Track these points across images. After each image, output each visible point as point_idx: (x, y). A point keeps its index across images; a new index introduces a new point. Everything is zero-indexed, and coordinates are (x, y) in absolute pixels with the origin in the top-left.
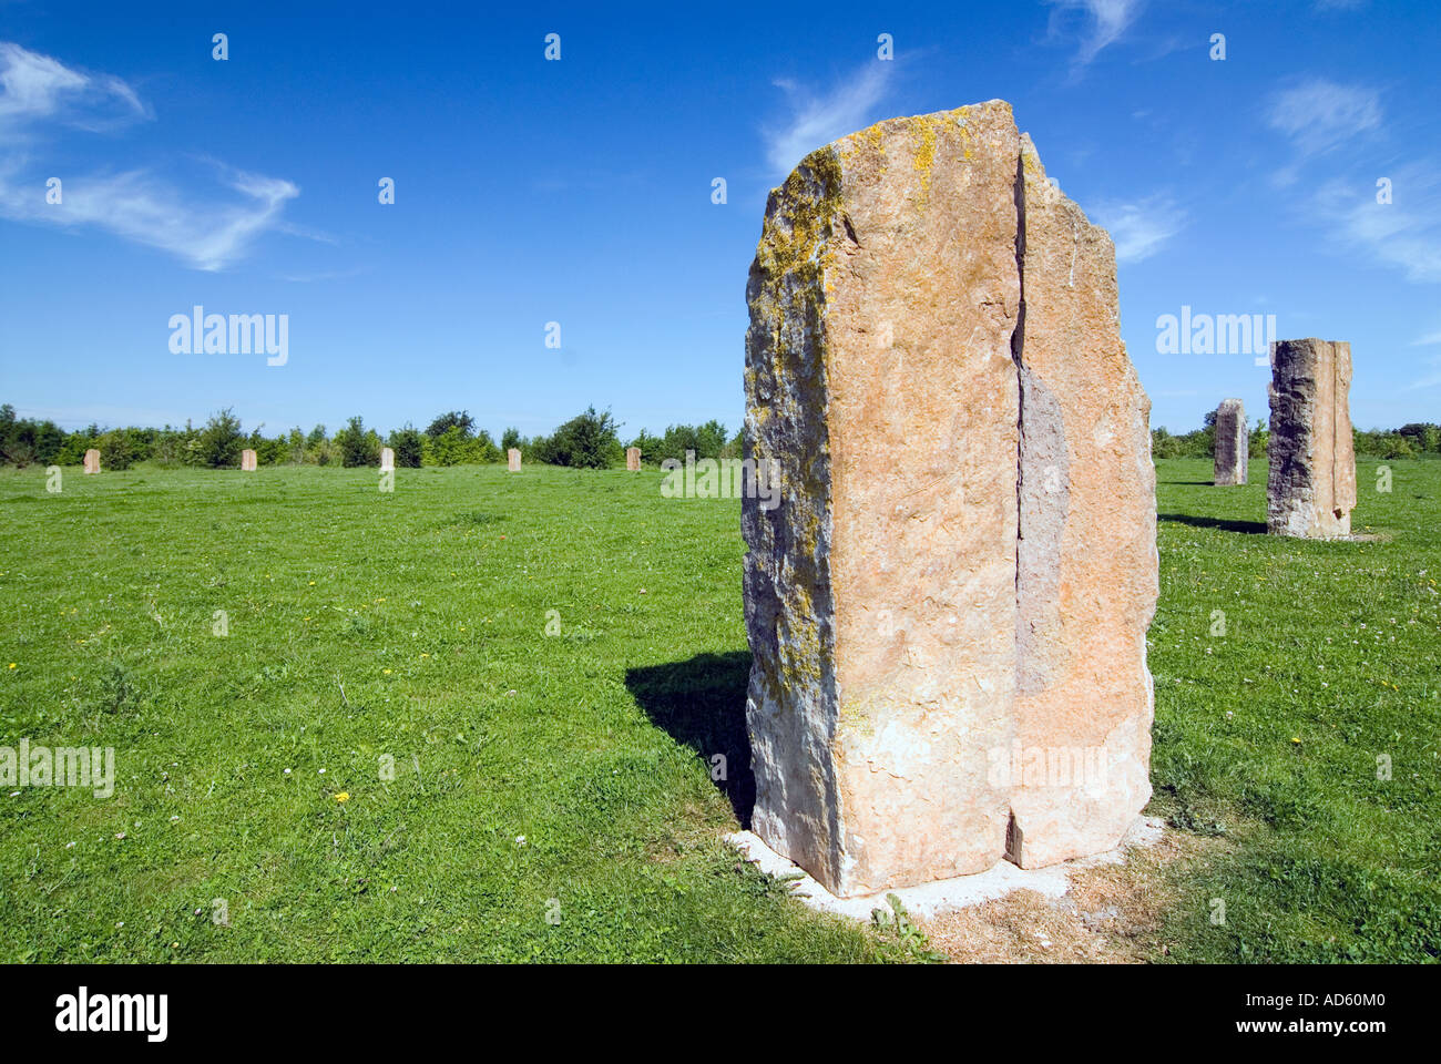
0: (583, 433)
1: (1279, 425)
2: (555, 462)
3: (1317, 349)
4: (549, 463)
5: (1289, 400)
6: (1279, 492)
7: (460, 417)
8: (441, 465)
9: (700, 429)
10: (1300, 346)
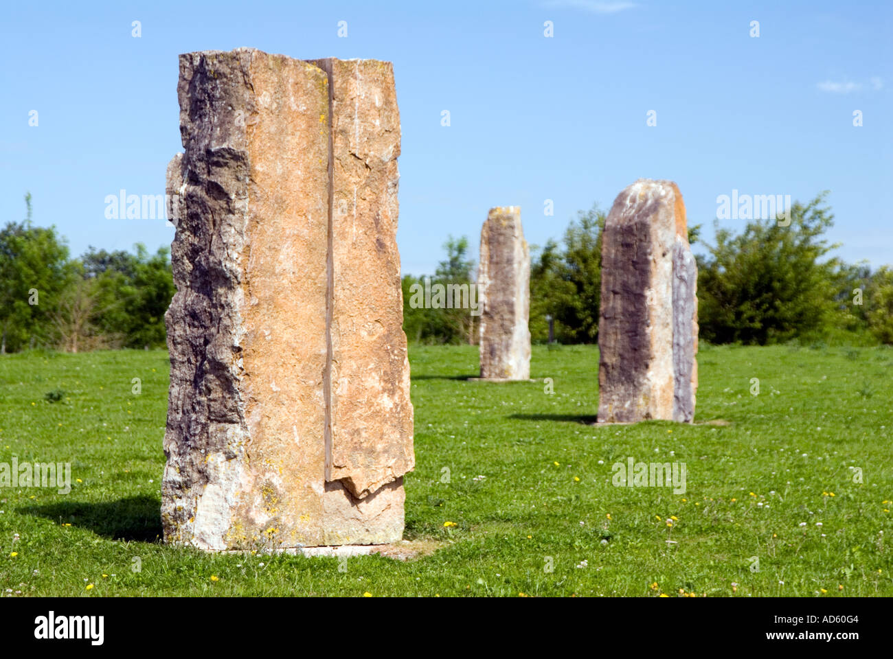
1: (189, 266)
3: (257, 77)
5: (202, 204)
6: (184, 433)
10: (224, 69)
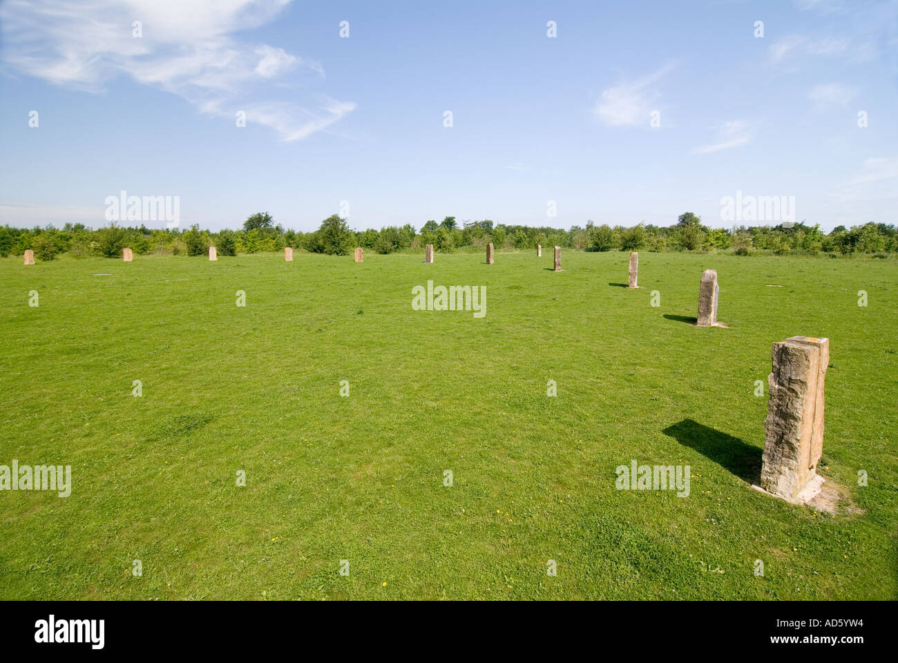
0: (331, 234)
1: (775, 409)
2: (315, 251)
4: (312, 252)
5: (785, 393)
7: (264, 215)
8: (248, 253)
9: (400, 229)
10: (797, 353)
